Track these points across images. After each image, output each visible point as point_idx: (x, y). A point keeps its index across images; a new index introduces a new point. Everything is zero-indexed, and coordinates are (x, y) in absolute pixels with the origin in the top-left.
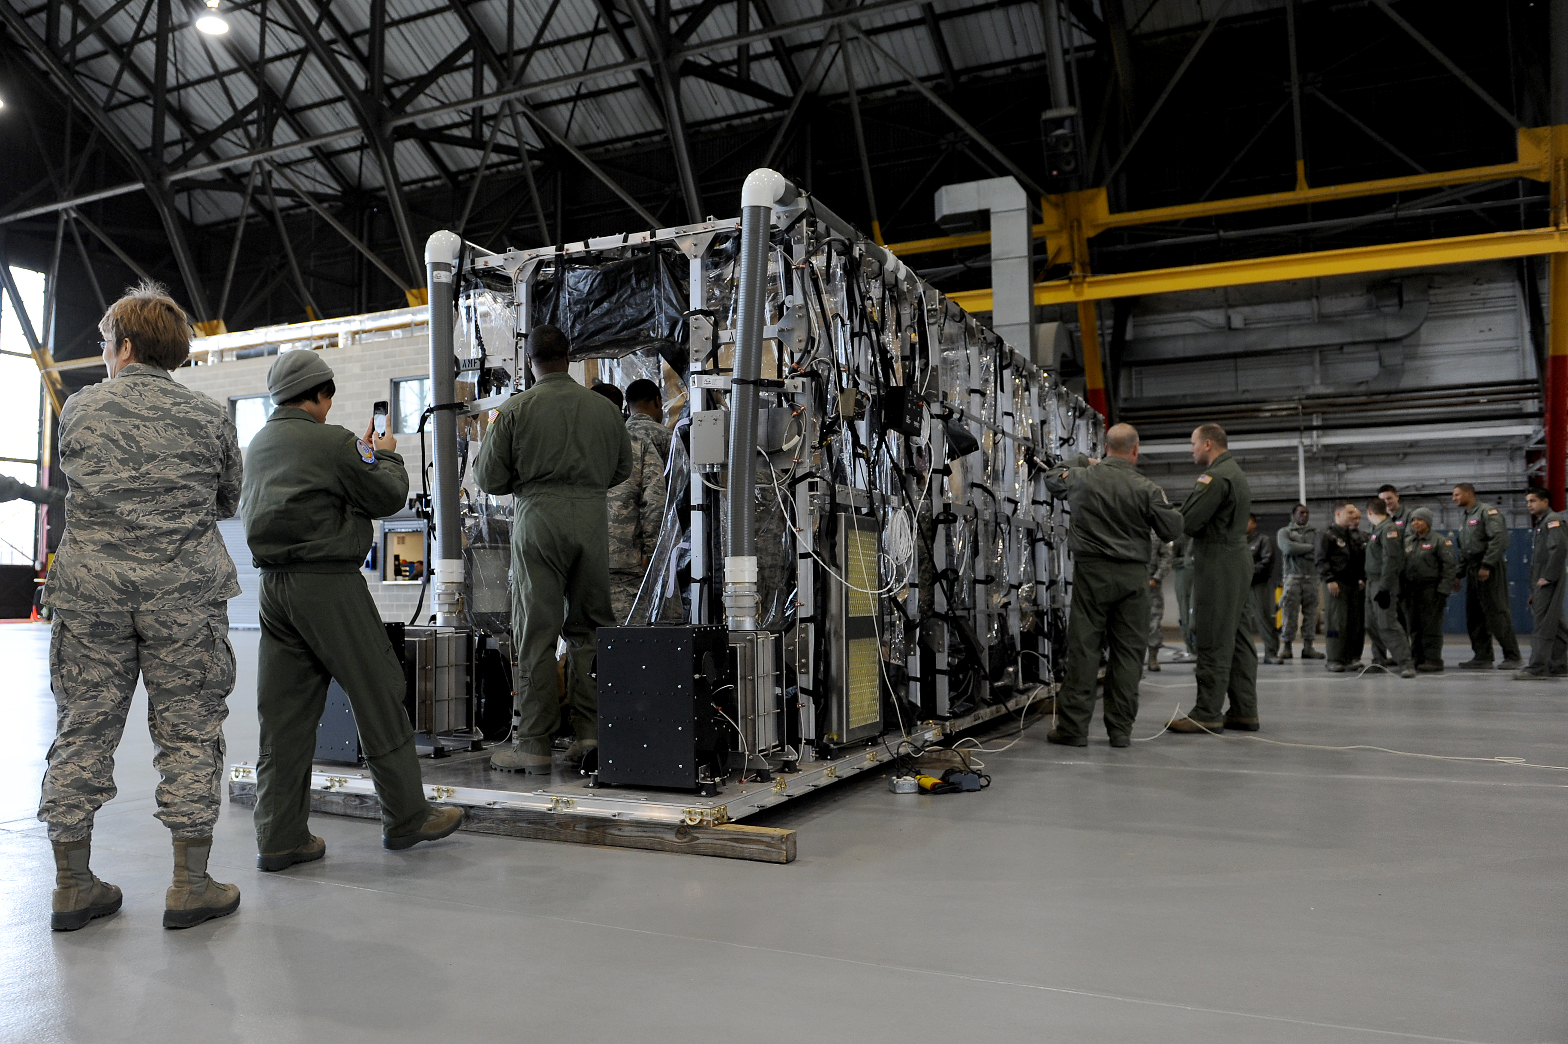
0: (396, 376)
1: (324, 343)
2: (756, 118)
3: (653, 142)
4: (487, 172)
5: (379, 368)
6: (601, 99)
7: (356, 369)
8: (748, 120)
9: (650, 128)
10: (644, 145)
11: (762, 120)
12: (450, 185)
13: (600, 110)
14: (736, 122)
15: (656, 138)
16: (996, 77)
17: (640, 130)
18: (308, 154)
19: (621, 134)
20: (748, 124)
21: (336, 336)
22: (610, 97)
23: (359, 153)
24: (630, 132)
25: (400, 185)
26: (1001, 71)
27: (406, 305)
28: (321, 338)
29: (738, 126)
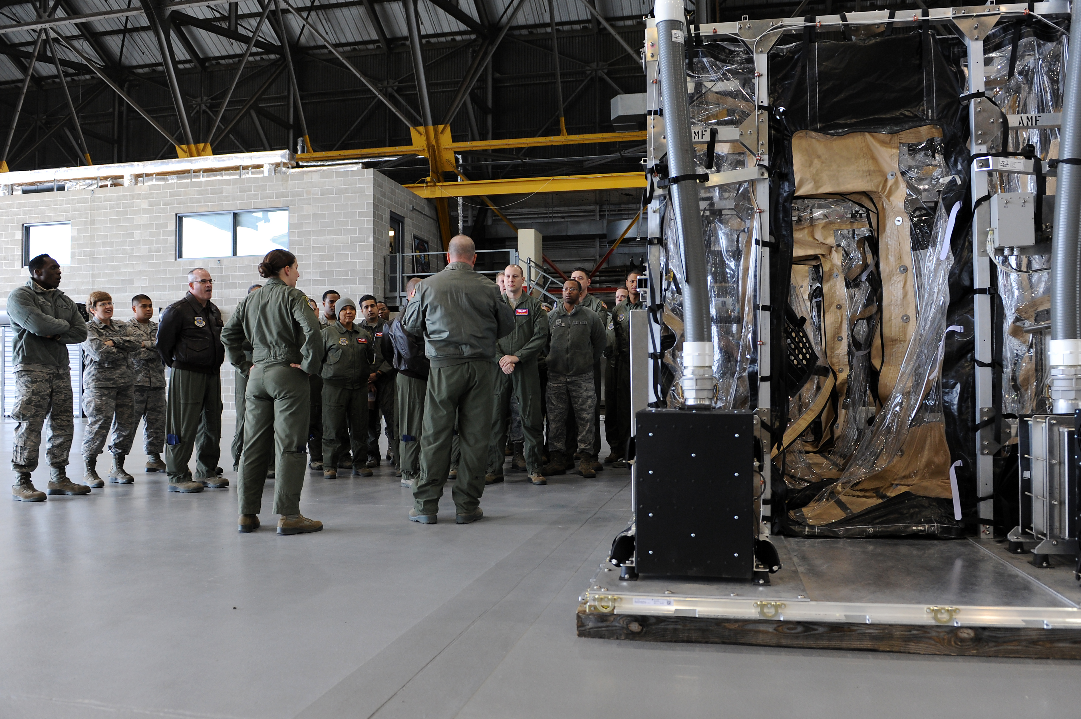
0: (181, 212)
1: (109, 183)
2: (449, 38)
3: (367, 49)
4: (251, 59)
5: (165, 204)
6: (330, 12)
7: (144, 204)
8: (443, 39)
9: (366, 38)
10: (360, 50)
11: (454, 40)
12: (199, 68)
13: (328, 20)
14: (433, 40)
15: (371, 46)
16: (625, 26)
17: (359, 39)
18: (76, 32)
19: (343, 41)
20: (442, 43)
21: (122, 177)
22: (338, 12)
23: (121, 36)
24: (351, 40)
25: (175, 63)
26: (629, 23)
27: (177, 157)
28: (106, 178)
29: (435, 43)
